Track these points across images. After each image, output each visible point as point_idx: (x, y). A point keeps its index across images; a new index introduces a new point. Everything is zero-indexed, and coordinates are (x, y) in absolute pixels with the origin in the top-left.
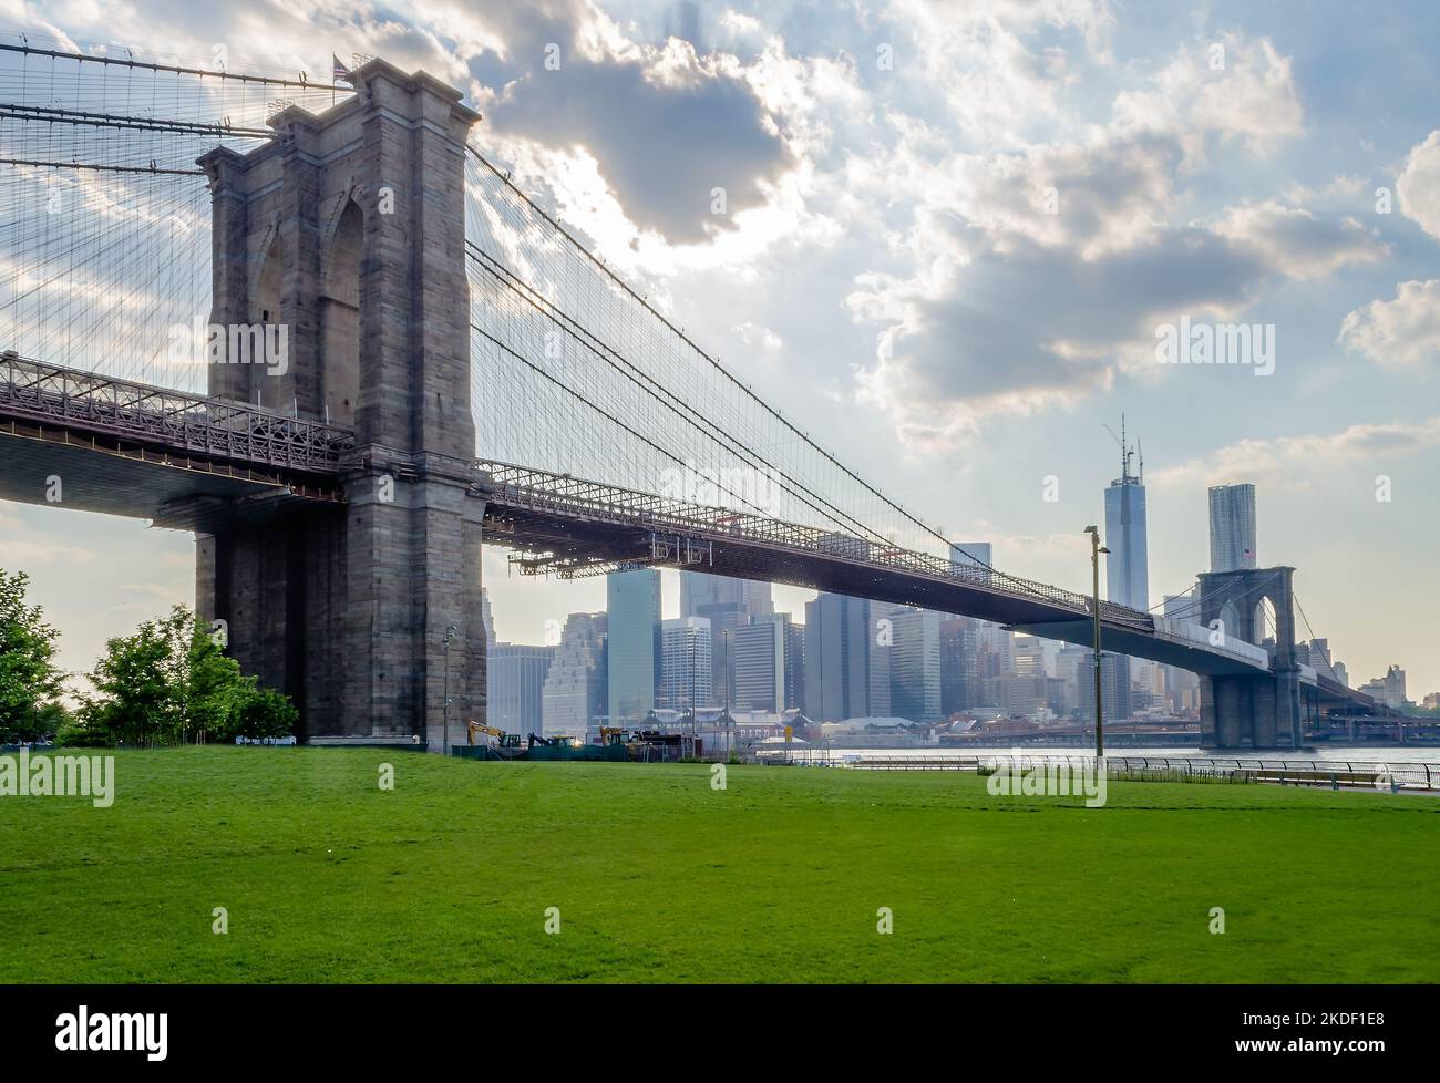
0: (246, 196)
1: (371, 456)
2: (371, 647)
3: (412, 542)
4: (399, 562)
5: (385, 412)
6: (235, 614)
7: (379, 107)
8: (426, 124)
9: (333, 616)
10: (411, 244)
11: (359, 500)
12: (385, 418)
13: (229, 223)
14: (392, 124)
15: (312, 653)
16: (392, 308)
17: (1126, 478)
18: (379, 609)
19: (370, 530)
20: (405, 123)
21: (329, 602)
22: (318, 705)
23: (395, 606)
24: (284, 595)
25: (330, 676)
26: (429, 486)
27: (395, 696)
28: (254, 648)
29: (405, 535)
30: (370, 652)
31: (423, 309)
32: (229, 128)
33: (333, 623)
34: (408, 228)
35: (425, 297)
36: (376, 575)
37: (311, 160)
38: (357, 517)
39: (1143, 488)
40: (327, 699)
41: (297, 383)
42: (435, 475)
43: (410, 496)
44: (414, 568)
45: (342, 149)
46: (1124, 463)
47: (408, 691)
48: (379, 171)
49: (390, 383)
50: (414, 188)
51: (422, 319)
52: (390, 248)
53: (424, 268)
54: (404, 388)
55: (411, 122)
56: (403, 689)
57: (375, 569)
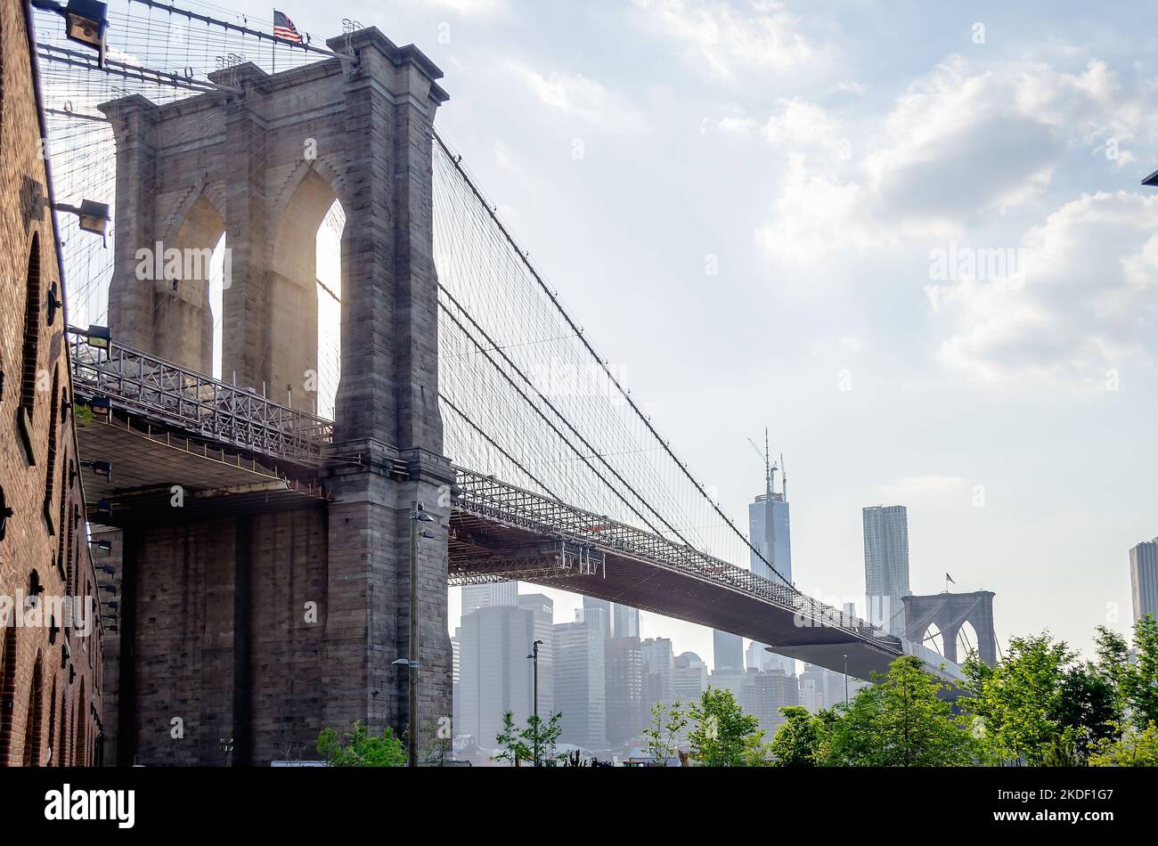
0: (155, 150)
1: (368, 450)
2: (366, 660)
3: (398, 546)
4: (386, 568)
5: (378, 404)
6: (145, 621)
7: (368, 77)
8: (412, 100)
9: (297, 626)
10: (393, 225)
11: (346, 498)
12: (377, 410)
13: (140, 180)
14: (381, 98)
15: (264, 667)
16: (381, 292)
17: (770, 493)
18: (371, 619)
19: (362, 532)
20: (389, 97)
21: (291, 609)
22: (272, 726)
23: (384, 616)
24: (232, 600)
25: (292, 693)
26: (420, 485)
27: (385, 717)
28: (175, 660)
29: (391, 538)
30: (364, 666)
31: (410, 294)
32: (189, 80)
33: (297, 634)
34: (391, 206)
35: (413, 283)
36: (370, 581)
37: (261, 123)
38: (343, 517)
39: (788, 504)
40: (288, 719)
41: (247, 364)
42: (428, 474)
43: (396, 496)
44: (399, 575)
45: (299, 114)
46: (768, 479)
47: (395, 712)
48: (368, 145)
49: (379, 373)
50: (397, 166)
51: (410, 306)
52: (378, 228)
53: (412, 252)
54: (390, 379)
55: (395, 96)
56: (390, 708)
57: (369, 575)
